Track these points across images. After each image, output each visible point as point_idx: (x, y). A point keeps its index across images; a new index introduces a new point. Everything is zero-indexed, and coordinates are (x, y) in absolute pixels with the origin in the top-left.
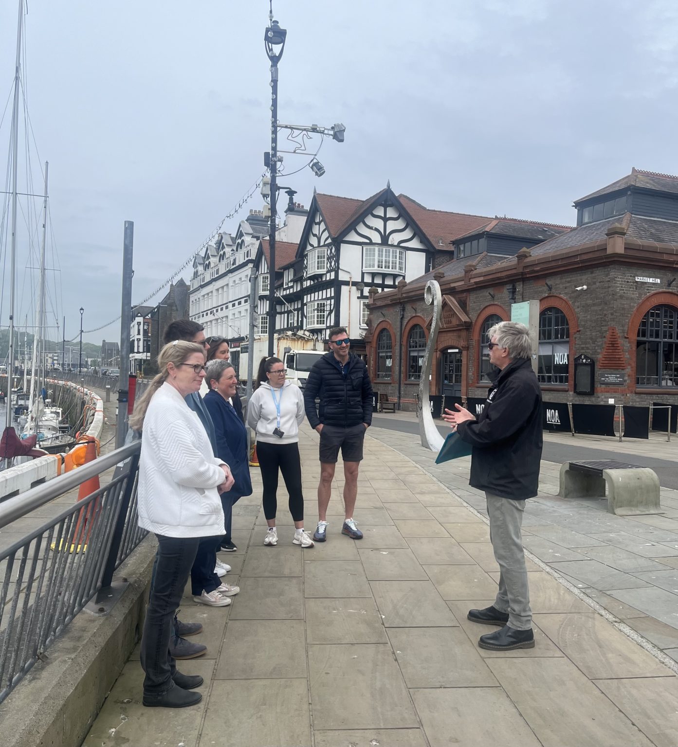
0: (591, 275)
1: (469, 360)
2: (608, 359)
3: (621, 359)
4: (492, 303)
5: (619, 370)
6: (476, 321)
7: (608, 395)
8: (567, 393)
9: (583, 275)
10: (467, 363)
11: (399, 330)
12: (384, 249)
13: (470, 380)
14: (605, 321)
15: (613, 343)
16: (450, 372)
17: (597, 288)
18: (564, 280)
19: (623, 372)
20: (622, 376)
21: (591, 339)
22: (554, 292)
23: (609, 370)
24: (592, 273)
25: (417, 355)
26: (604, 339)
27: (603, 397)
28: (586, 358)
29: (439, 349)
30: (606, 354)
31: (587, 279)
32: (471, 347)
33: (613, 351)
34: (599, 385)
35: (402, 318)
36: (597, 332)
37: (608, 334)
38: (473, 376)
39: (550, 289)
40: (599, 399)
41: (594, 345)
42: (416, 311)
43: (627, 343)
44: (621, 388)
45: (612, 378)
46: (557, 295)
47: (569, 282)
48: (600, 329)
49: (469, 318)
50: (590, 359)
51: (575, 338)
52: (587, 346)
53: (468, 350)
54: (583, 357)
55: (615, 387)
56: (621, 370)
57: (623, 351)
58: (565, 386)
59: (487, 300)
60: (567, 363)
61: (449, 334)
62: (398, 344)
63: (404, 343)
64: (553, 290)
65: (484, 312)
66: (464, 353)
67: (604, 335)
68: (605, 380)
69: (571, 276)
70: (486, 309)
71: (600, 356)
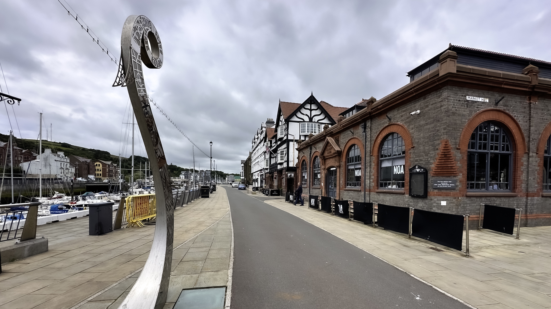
0: (423, 101)
1: (341, 174)
2: (441, 168)
3: (453, 168)
4: (352, 137)
5: (451, 177)
6: (344, 150)
7: (440, 198)
8: (404, 195)
9: (416, 103)
10: (339, 176)
11: (309, 160)
12: (310, 124)
13: (341, 186)
14: (438, 135)
15: (445, 154)
16: (332, 181)
17: (430, 110)
18: (400, 111)
19: (455, 178)
20: (454, 182)
21: (424, 152)
22: (393, 122)
23: (441, 177)
24: (425, 99)
25: (317, 172)
26: (436, 151)
27: (436, 199)
28: (420, 167)
29: (326, 168)
30: (439, 163)
31: (420, 105)
32: (342, 166)
33: (446, 161)
34: (432, 190)
35: (310, 154)
36: (429, 146)
37: (441, 147)
38: (342, 183)
39: (390, 119)
40: (432, 201)
41: (427, 157)
42: (316, 148)
43: (459, 153)
44: (452, 192)
45: (444, 184)
46: (395, 123)
47: (404, 111)
48: (433, 143)
49: (340, 148)
50: (424, 169)
51: (410, 153)
52: (420, 158)
53: (340, 168)
54: (417, 167)
55: (448, 191)
56: (453, 177)
57: (455, 161)
58: (402, 190)
59: (349, 136)
60: (403, 173)
61: (331, 160)
62: (309, 167)
63: (311, 166)
64: (392, 120)
65: (348, 144)
66: (338, 170)
67: (437, 147)
68: (438, 185)
69: (406, 106)
70: (349, 142)
71: (433, 166)
